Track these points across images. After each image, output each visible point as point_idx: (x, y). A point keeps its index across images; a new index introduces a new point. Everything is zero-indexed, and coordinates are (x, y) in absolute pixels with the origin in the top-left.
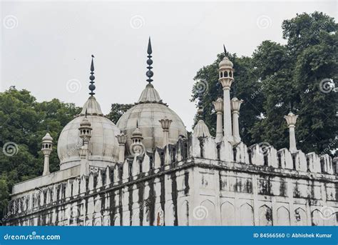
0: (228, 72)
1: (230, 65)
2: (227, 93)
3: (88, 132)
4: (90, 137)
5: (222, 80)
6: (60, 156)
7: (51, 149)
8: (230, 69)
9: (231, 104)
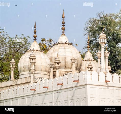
0: (104, 39)
1: (105, 36)
2: (103, 49)
3: (34, 60)
4: (35, 63)
5: (101, 43)
6: (19, 71)
7: (15, 67)
8: (105, 38)
9: (105, 54)
